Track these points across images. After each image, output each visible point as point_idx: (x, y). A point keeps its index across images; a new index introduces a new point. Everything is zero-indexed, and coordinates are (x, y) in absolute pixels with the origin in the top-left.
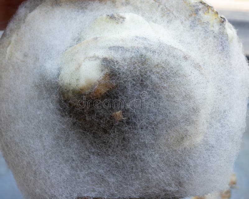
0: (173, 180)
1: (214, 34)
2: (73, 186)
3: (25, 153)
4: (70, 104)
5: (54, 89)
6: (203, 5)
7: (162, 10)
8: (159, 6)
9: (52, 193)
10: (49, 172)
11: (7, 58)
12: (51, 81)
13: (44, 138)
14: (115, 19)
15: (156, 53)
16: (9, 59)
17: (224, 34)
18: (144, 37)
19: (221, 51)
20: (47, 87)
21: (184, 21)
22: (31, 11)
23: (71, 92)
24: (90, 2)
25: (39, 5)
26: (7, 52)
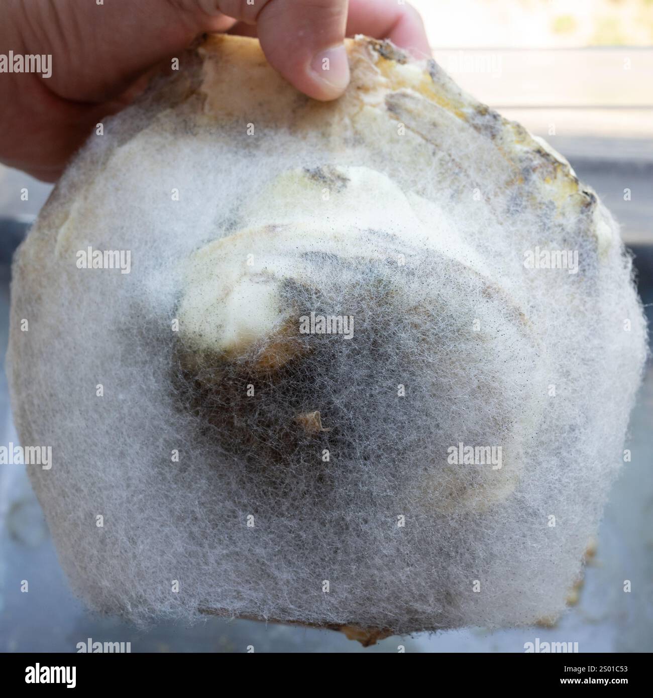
0: (431, 587)
1: (564, 233)
2: (190, 581)
3: (83, 491)
4: (198, 384)
5: (162, 344)
6: (543, 160)
7: (442, 162)
8: (434, 154)
9: (139, 594)
10: (134, 543)
11: (56, 253)
12: (156, 322)
13: (129, 458)
14: (325, 182)
15: (416, 279)
16: (61, 256)
17: (588, 236)
18: (390, 232)
19: (576, 279)
20: (146, 335)
21: (492, 197)
22: (122, 142)
23: (203, 355)
24: (266, 131)
25: (142, 129)
26: (60, 238)
